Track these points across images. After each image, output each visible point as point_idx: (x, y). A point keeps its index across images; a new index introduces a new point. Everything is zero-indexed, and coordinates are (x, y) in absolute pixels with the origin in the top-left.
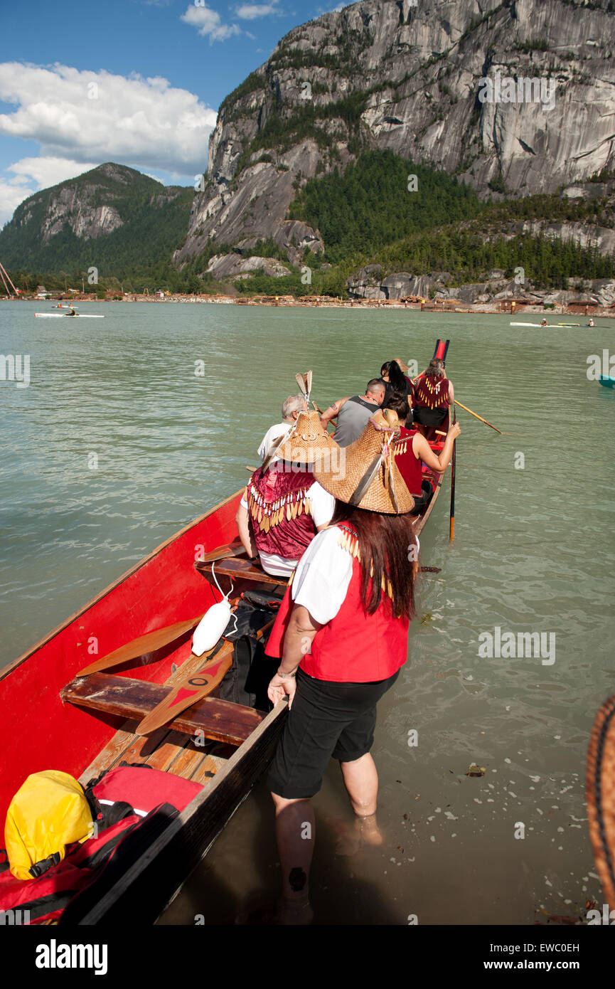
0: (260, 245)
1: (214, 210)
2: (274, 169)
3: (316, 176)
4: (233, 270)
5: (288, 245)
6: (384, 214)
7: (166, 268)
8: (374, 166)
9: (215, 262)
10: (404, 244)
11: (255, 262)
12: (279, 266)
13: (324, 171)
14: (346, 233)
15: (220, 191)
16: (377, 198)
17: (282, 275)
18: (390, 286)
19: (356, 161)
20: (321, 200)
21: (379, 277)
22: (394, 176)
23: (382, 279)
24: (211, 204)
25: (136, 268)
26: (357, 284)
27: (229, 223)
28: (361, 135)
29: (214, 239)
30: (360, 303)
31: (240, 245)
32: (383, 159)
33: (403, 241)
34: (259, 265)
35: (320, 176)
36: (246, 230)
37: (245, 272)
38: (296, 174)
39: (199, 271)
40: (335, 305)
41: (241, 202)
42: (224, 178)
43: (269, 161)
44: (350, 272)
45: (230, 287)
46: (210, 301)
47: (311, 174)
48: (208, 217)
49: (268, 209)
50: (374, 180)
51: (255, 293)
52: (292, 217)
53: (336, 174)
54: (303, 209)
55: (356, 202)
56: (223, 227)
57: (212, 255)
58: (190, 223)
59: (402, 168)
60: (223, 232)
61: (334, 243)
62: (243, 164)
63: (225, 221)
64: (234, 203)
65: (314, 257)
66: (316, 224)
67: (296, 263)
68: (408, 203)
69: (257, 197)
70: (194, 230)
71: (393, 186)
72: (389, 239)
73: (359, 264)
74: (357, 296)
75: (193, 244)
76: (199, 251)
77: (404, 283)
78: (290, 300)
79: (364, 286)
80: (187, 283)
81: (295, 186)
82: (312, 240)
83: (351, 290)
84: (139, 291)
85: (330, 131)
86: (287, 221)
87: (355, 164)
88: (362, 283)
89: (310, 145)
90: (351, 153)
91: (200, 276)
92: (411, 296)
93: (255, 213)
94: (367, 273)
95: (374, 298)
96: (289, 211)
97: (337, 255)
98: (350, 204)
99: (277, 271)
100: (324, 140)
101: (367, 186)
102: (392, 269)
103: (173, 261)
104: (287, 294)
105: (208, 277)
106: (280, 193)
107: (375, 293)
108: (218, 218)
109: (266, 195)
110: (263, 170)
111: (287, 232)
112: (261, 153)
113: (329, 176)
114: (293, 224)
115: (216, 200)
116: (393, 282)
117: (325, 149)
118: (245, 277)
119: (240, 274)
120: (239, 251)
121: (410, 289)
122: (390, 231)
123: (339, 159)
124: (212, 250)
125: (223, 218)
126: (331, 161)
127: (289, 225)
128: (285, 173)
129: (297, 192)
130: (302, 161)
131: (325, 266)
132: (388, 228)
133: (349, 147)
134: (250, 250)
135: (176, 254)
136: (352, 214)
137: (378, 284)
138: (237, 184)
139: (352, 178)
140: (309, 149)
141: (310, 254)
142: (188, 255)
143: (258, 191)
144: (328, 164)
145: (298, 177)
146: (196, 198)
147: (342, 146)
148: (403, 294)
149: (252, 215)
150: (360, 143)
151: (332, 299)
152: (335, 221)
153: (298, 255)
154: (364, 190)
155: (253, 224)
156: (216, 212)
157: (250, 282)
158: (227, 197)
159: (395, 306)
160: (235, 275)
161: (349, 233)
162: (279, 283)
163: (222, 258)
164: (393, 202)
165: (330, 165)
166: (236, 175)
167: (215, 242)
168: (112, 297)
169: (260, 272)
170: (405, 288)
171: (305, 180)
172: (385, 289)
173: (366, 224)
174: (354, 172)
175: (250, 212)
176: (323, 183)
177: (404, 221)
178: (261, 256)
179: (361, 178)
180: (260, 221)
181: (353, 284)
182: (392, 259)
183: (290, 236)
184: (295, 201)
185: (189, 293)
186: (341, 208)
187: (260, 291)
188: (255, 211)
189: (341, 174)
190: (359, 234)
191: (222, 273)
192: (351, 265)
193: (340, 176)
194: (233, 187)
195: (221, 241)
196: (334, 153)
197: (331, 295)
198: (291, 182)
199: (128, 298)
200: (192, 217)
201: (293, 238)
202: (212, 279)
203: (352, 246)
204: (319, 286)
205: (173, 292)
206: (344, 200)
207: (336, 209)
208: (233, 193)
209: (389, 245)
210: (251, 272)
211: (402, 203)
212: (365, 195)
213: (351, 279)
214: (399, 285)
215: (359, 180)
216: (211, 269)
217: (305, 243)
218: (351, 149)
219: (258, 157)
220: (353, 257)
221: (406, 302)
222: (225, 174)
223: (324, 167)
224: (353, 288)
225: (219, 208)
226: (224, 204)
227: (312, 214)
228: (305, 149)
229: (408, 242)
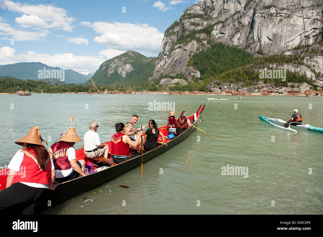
0: (178, 75)
1: (163, 64)
2: (182, 51)
3: (196, 52)
4: (168, 83)
5: (187, 74)
6: (220, 63)
7: (147, 83)
8: (216, 48)
9: (163, 81)
10: (227, 73)
11: (176, 80)
12: (184, 81)
13: (199, 50)
14: (207, 70)
15: (165, 58)
16: (217, 58)
17: (185, 84)
18: (222, 87)
19: (210, 47)
20: (198, 59)
21: (218, 84)
22: (223, 51)
23: (219, 85)
24: (162, 62)
25: (137, 83)
26: (211, 87)
27: (168, 68)
28: (212, 39)
29: (162, 73)
30: (211, 93)
31: (171, 75)
32: (219, 45)
33: (227, 72)
34: (177, 81)
35: (198, 52)
36: (173, 70)
37: (172, 84)
38: (190, 52)
39: (157, 84)
40: (202, 94)
41: (171, 62)
42: (166, 54)
43: (181, 48)
44: (208, 83)
45: (168, 89)
46: (160, 93)
47: (195, 51)
48: (161, 66)
49: (180, 63)
50: (216, 52)
51: (176, 91)
52: (188, 66)
53: (203, 51)
54: (192, 63)
55: (210, 60)
56: (165, 69)
57: (162, 78)
58: (155, 69)
59: (226, 48)
60: (165, 71)
61: (203, 73)
62: (172, 49)
63: (166, 67)
64: (169, 62)
65: (196, 78)
66: (196, 67)
67: (190, 80)
68: (228, 60)
69: (177, 60)
70: (156, 71)
71: (223, 54)
72: (222, 72)
73: (211, 80)
74: (211, 91)
75: (156, 75)
76: (157, 77)
77: (227, 86)
78: (187, 93)
79: (213, 87)
80: (153, 88)
81: (190, 55)
82: (195, 73)
83: (209, 89)
84: (138, 90)
85: (201, 38)
86: (187, 67)
87: (210, 48)
88: (212, 86)
89: (195, 42)
90: (208, 44)
91: (158, 86)
92: (230, 91)
93: (176, 65)
94: (214, 83)
95: (217, 92)
96: (187, 64)
97: (204, 77)
98: (208, 61)
99: (183, 83)
100: (199, 40)
101: (214, 54)
102: (223, 82)
103: (149, 81)
104: (187, 91)
105: (160, 86)
106: (185, 58)
107: (217, 90)
108: (164, 67)
109: (180, 59)
110: (179, 51)
111: (187, 71)
112: (178, 45)
113: (201, 52)
114: (189, 68)
115: (163, 61)
116: (223, 86)
117: (200, 43)
118: (173, 85)
119: (171, 84)
120: (171, 77)
121: (229, 88)
122: (222, 69)
123: (204, 46)
124: (162, 77)
125: (166, 66)
126: (202, 47)
127: (188, 68)
128: (186, 52)
129: (190, 57)
130: (192, 47)
131: (200, 81)
132: (221, 68)
133: (207, 42)
134: (174, 76)
135: (150, 78)
136: (209, 64)
137: (218, 87)
138: (170, 55)
139: (209, 52)
140: (194, 44)
141: (194, 77)
142: (154, 79)
143: (177, 57)
144: (200, 48)
145: (190, 53)
146: (157, 60)
147: (205, 42)
148: (227, 90)
149: (175, 65)
150: (211, 41)
151: (202, 92)
152: (203, 66)
153: (190, 78)
154: (213, 56)
155: (175, 68)
156: (163, 65)
157: (174, 87)
158: (167, 60)
159: (224, 94)
160: (169, 85)
161: (208, 70)
162: (184, 87)
163: (165, 79)
164: (223, 60)
165: (201, 48)
166: (170, 53)
167: (163, 74)
168: (128, 93)
169: (178, 84)
170: (228, 88)
171: (193, 54)
172: (221, 88)
173: (214, 67)
174: (209, 50)
175: (174, 65)
176: (199, 54)
177: (227, 66)
178: (178, 79)
179: (212, 52)
180: (178, 67)
181: (209, 87)
182: (223, 78)
183: (188, 72)
184: (190, 60)
185: (154, 91)
186: (205, 62)
187: (177, 90)
188: (176, 64)
189: (205, 51)
190: (211, 71)
191: (165, 85)
192: (209, 81)
193: (205, 52)
194: (169, 57)
195: (165, 74)
196: (203, 44)
197: (202, 91)
198: (188, 54)
199: (133, 93)
200: (156, 67)
201: (189, 72)
202: (161, 86)
203: (209, 74)
204: (198, 88)
205: (148, 91)
206: (206, 59)
207: (203, 62)
208: (169, 58)
209: (222, 73)
210: (175, 84)
211: (226, 59)
212: (214, 58)
213: (208, 85)
214: (226, 87)
215: (211, 53)
216: (161, 83)
217: (193, 74)
218: (208, 43)
219: (177, 47)
220: (209, 78)
221: (228, 93)
222: (166, 53)
223: (199, 49)
224: (209, 88)
225: (164, 63)
226: (166, 62)
227: (195, 64)
228: (193, 44)
229: (228, 72)
